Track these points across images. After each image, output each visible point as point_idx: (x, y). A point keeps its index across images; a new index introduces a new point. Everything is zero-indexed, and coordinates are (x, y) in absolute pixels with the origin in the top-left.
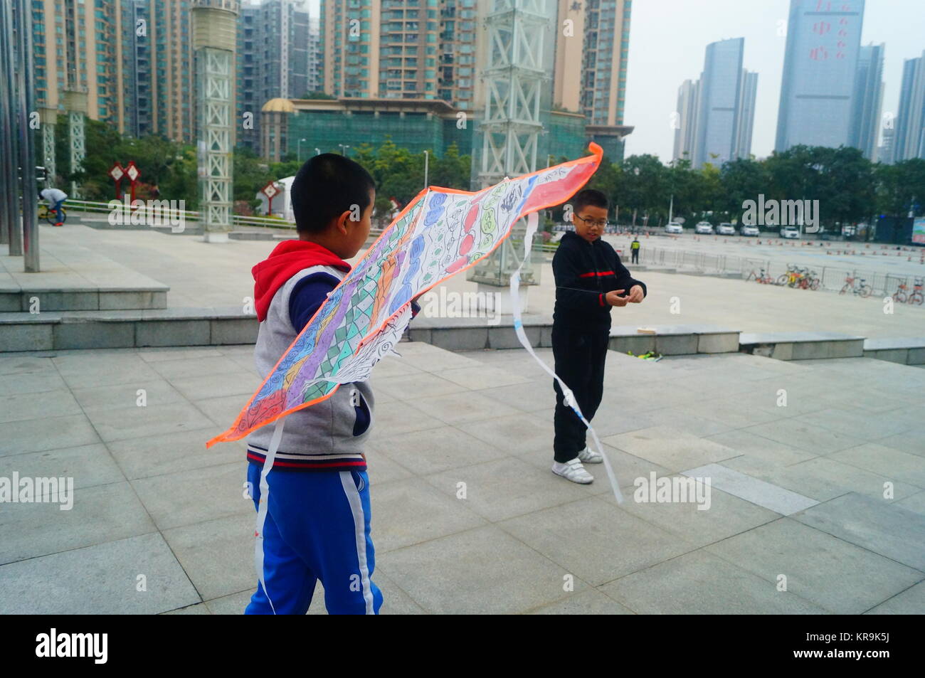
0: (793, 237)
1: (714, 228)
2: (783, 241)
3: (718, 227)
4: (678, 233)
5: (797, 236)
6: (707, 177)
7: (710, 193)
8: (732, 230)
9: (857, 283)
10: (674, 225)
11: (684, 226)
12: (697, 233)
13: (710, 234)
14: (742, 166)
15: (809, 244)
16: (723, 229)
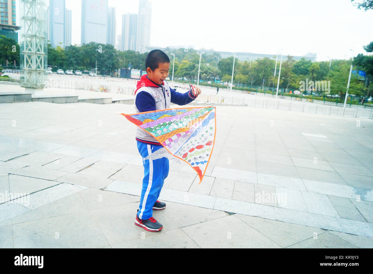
0: (94, 76)
1: (64, 72)
2: (90, 77)
3: (66, 71)
4: (50, 73)
5: (95, 75)
6: (60, 52)
7: (61, 58)
8: (71, 72)
9: (121, 90)
10: (48, 70)
11: (52, 71)
12: (58, 73)
13: (63, 74)
14: (73, 48)
15: (100, 78)
16: (68, 72)
